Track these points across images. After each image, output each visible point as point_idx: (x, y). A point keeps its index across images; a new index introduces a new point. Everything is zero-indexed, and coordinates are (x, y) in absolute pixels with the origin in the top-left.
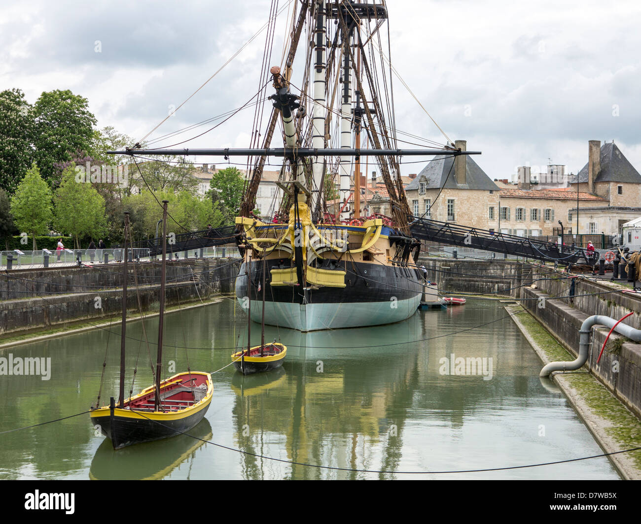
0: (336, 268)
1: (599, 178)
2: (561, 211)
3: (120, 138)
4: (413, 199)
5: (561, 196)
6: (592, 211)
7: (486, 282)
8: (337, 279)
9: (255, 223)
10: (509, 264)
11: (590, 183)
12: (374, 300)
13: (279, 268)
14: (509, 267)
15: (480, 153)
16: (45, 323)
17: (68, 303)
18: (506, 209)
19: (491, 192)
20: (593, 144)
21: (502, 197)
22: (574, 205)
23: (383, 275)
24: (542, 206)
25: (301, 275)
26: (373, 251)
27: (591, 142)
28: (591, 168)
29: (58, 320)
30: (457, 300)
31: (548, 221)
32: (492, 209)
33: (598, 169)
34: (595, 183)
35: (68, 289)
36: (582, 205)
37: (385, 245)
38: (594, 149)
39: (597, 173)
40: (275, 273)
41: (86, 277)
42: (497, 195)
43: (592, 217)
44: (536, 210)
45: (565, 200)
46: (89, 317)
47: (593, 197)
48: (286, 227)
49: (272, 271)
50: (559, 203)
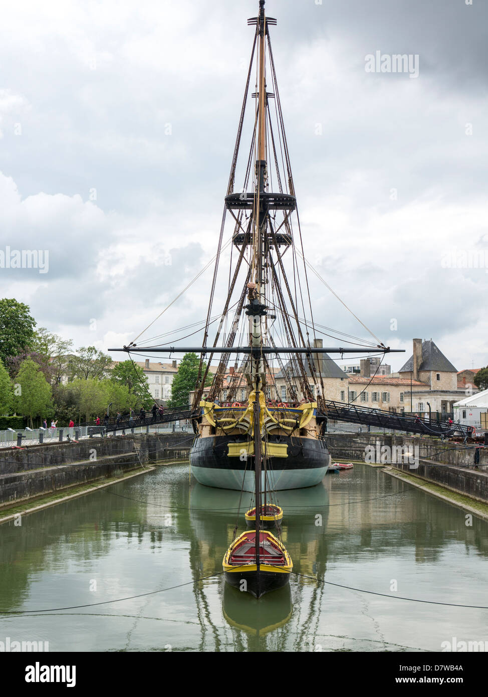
0: (281, 442)
1: (422, 368)
2: (395, 394)
3: (50, 338)
4: (281, 385)
5: (394, 382)
6: (420, 394)
7: (355, 451)
8: (279, 450)
9: (214, 406)
10: (374, 436)
11: (415, 371)
13: (235, 442)
14: (374, 438)
15: (404, 351)
16: (53, 489)
17: (66, 472)
18: (353, 392)
19: (342, 379)
20: (417, 341)
21: (350, 383)
22: (408, 389)
23: (314, 447)
24: (380, 390)
25: (257, 448)
26: (308, 428)
27: (415, 340)
28: (415, 360)
29: (60, 486)
30: (343, 466)
31: (385, 402)
32: (343, 392)
33: (420, 361)
34: (419, 371)
35: (63, 461)
36: (415, 389)
37: (314, 424)
38: (417, 345)
39: (420, 364)
40: (231, 446)
41: (73, 450)
42: (346, 381)
43: (420, 399)
44: (376, 393)
45: (397, 385)
47: (418, 383)
48: (245, 409)
49: (229, 445)
50: (393, 388)
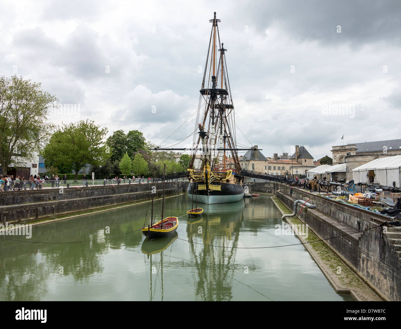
0: (218, 185)
1: (299, 157)
2: (287, 167)
3: (153, 145)
4: (242, 163)
5: (287, 162)
6: (297, 167)
7: (264, 189)
8: (218, 188)
9: (193, 171)
10: (271, 183)
11: (296, 158)
12: (230, 195)
13: (201, 185)
14: (271, 184)
15: (262, 150)
16: (129, 201)
17: (136, 195)
18: (270, 166)
19: (266, 161)
20: (297, 146)
21: (269, 163)
22: (291, 165)
23: (233, 187)
24: (281, 166)
25: (207, 187)
26: (229, 179)
27: (296, 146)
28: (296, 154)
29: (133, 200)
30: (256, 195)
31: (283, 170)
32: (266, 166)
33: (298, 154)
34: (298, 158)
35: (136, 191)
36: (294, 165)
37: (233, 178)
38: (297, 148)
39: (298, 155)
40: (199, 186)
41: (142, 187)
42: (267, 162)
43: (297, 169)
44: (279, 167)
45: (288, 164)
46: (143, 199)
47: (297, 163)
48: (203, 172)
49: (198, 185)
50: (287, 165)
